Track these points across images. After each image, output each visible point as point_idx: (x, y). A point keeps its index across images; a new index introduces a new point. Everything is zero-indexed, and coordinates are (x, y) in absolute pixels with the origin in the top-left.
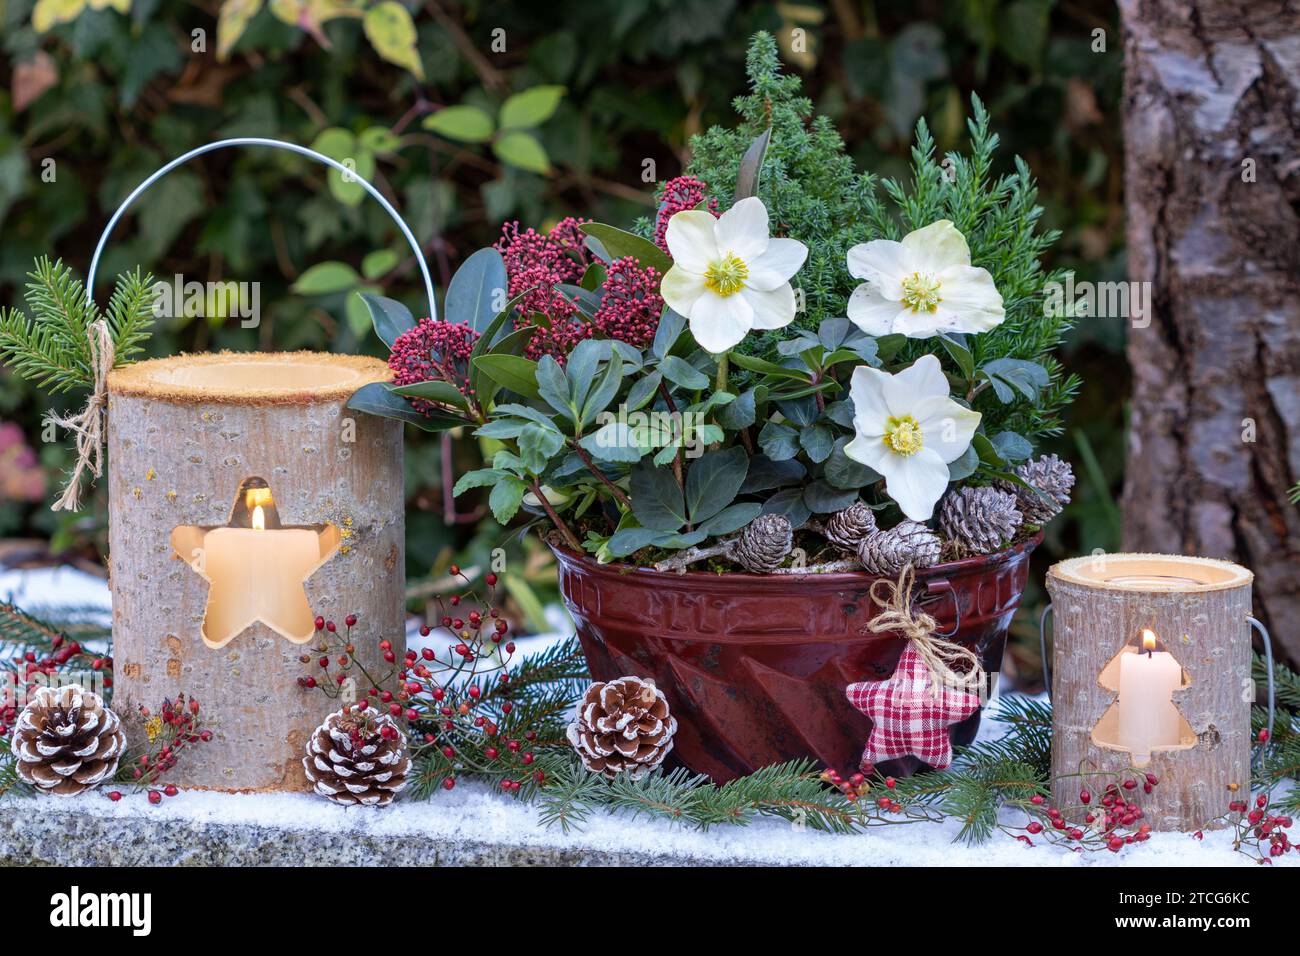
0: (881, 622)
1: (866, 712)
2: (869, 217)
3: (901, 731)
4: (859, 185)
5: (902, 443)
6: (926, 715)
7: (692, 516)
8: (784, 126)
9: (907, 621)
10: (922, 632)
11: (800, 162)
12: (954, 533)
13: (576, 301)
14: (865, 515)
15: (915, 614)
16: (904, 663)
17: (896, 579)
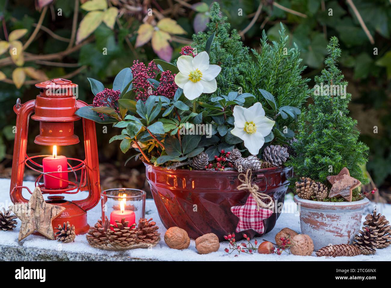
0: (241, 187)
1: (237, 215)
2: (247, 60)
3: (248, 221)
4: (244, 50)
5: (249, 130)
6: (255, 217)
7: (183, 152)
8: (221, 32)
9: (250, 187)
10: (254, 191)
11: (226, 43)
12: (267, 159)
13: (153, 84)
14: (238, 152)
15: (252, 185)
16: (249, 200)
17: (245, 174)
